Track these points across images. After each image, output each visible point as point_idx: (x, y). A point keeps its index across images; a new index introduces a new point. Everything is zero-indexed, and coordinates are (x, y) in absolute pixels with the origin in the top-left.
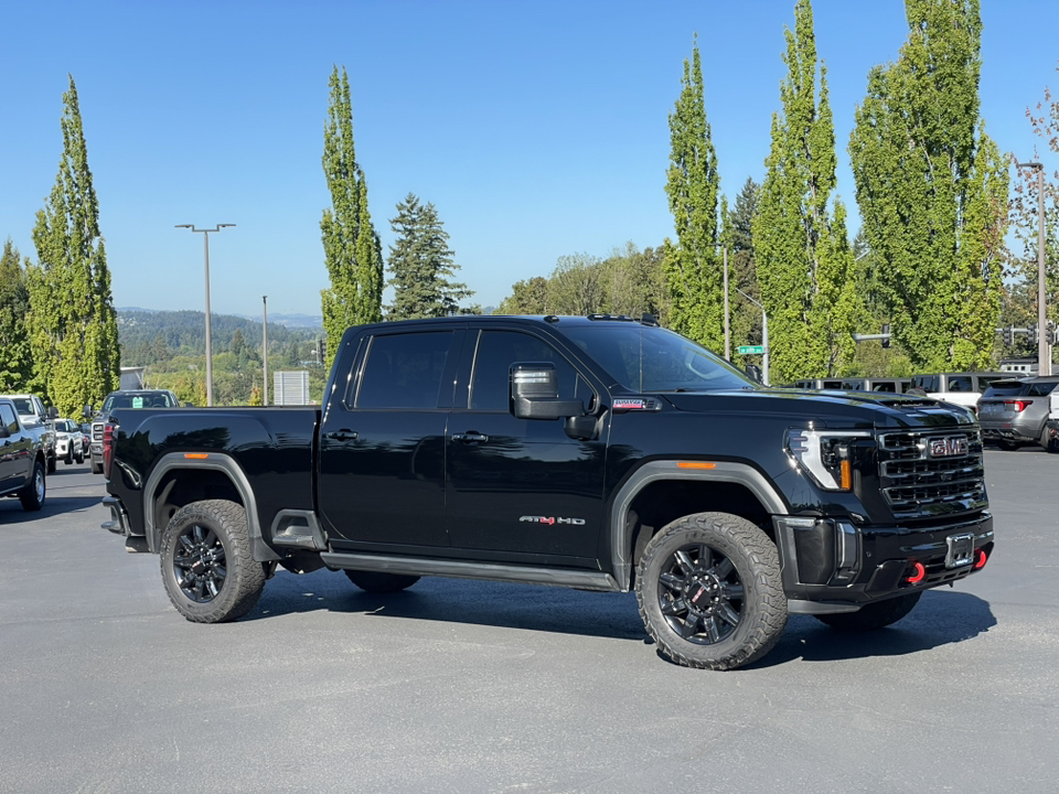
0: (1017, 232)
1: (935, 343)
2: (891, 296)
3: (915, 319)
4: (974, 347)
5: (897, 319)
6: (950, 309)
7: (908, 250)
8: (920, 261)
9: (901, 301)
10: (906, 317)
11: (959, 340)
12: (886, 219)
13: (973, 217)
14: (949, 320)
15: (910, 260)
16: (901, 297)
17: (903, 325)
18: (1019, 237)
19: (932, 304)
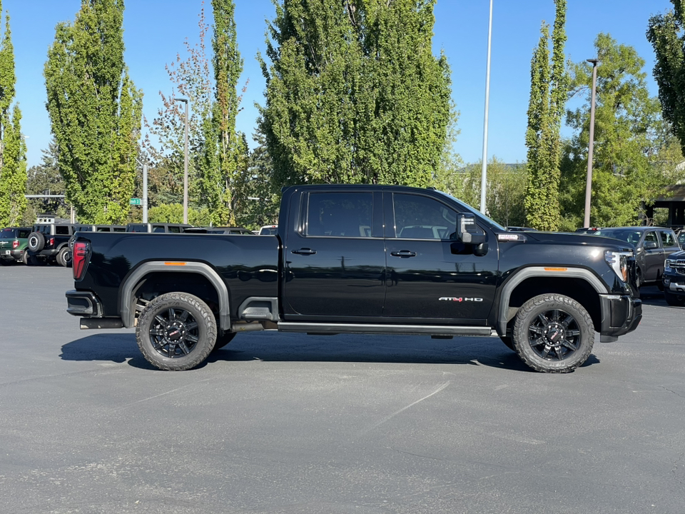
0: (160, 139)
1: (96, 204)
2: (69, 172)
3: (84, 188)
4: (120, 207)
5: (72, 187)
6: (106, 183)
7: (83, 144)
8: (92, 151)
9: (75, 176)
10: (77, 186)
11: (111, 202)
12: (70, 122)
13: (123, 127)
14: (106, 189)
15: (85, 150)
16: (75, 173)
17: (76, 191)
18: (161, 142)
19: (96, 179)
